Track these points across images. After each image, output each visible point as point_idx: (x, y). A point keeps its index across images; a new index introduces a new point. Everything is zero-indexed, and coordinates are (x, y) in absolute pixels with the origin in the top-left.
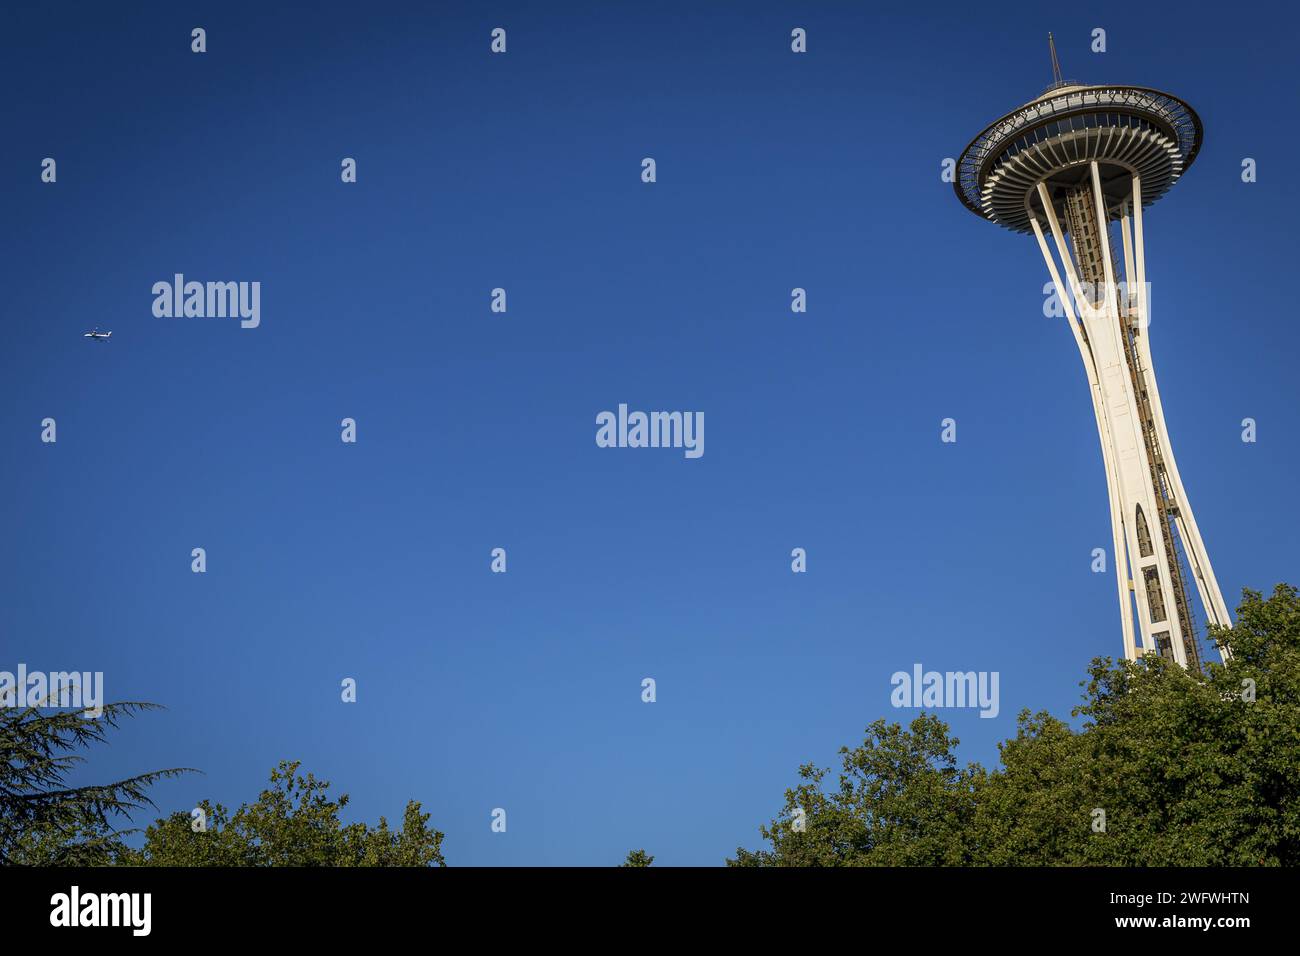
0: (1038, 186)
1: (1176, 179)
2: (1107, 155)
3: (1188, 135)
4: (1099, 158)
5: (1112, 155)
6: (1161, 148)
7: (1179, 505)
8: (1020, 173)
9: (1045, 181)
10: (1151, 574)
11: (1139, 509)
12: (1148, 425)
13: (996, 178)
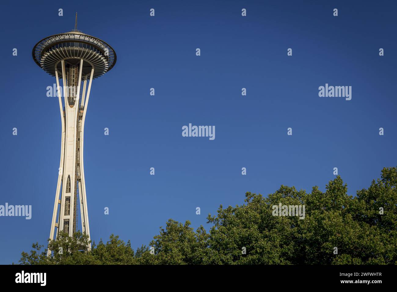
0: (62, 61)
1: (104, 73)
2: (87, 59)
3: (112, 61)
4: (84, 59)
5: (88, 59)
6: (103, 63)
7: (81, 178)
8: (57, 55)
9: (65, 60)
10: (68, 199)
11: (69, 176)
12: (78, 150)
13: (48, 54)
